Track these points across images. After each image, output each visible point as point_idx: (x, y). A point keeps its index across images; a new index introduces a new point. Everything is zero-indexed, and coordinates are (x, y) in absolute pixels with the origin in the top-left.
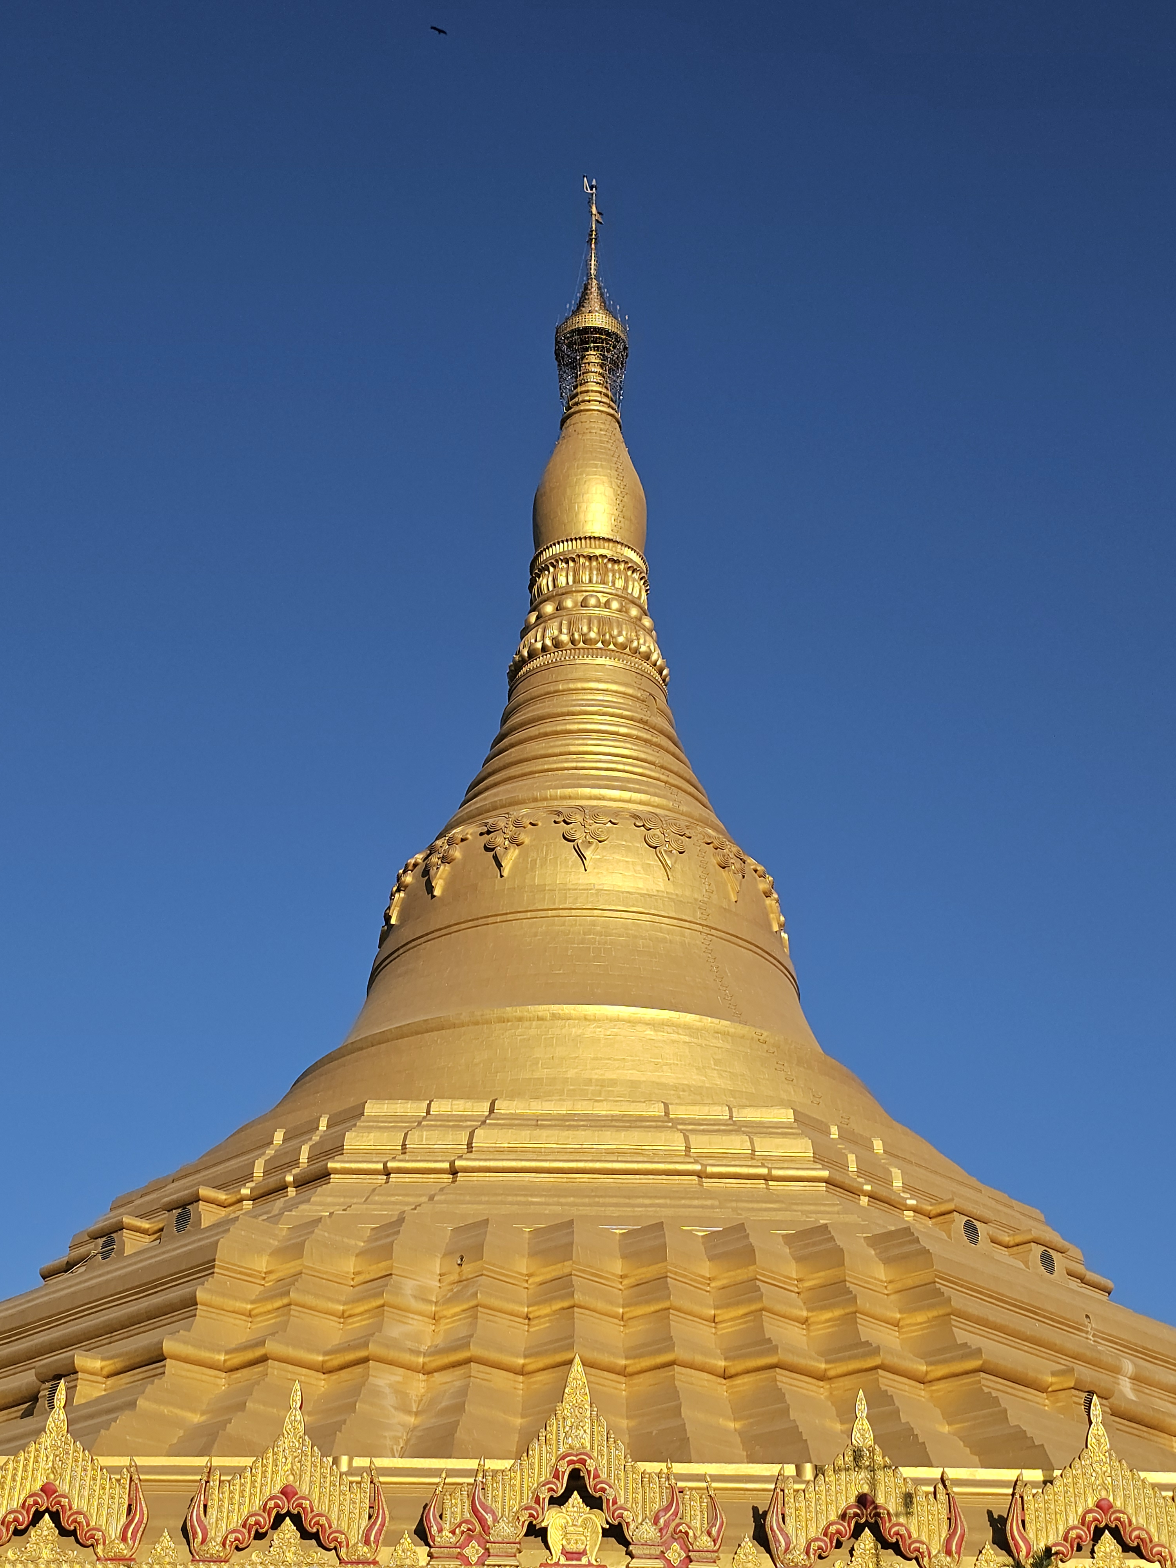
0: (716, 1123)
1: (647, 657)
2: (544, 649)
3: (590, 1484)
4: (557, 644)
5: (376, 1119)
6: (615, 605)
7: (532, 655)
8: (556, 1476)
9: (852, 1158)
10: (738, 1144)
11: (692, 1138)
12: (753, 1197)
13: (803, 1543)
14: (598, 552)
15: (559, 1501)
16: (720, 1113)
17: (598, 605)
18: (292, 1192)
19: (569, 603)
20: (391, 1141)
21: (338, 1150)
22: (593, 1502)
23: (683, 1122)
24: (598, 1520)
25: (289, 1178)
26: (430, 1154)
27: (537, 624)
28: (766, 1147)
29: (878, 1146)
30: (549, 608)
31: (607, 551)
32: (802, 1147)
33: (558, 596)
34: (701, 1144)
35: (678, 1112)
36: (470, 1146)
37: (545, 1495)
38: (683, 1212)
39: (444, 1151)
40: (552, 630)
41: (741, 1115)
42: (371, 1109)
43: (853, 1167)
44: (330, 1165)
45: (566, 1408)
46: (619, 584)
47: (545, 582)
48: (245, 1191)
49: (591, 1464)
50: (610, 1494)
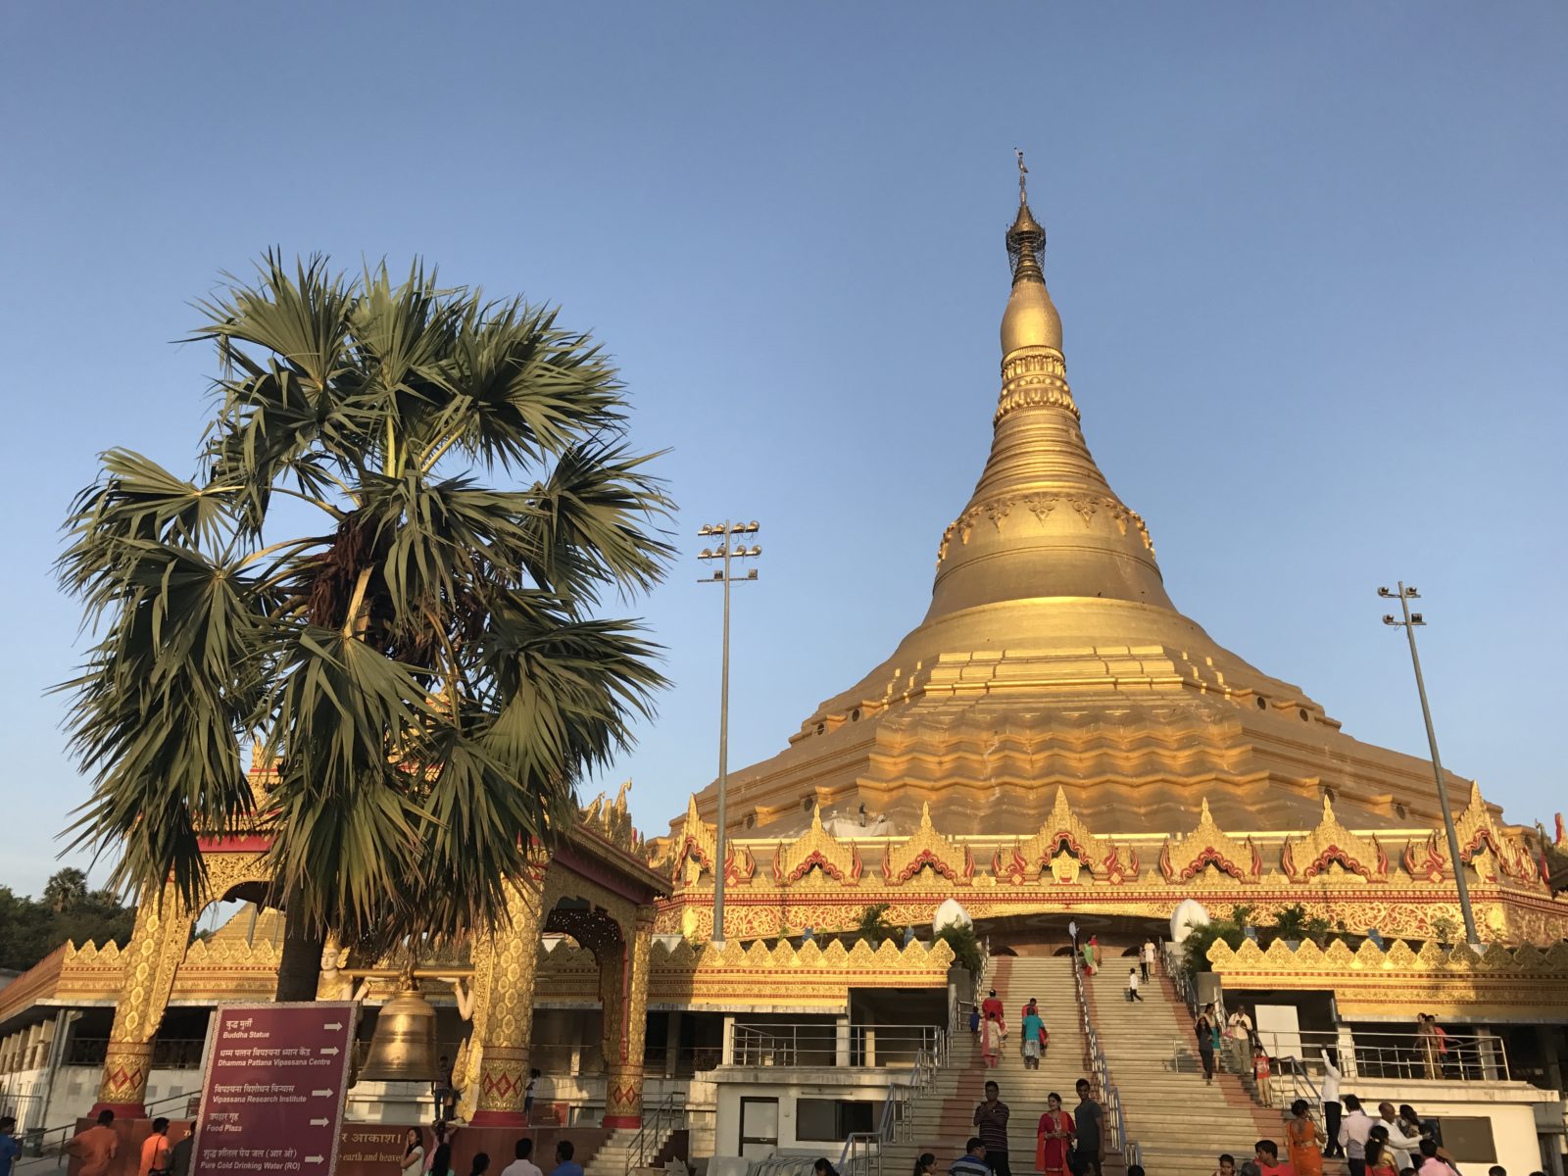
0: (1123, 656)
1: (1067, 407)
2: (1012, 408)
3: (1071, 845)
4: (1019, 405)
5: (946, 663)
6: (1048, 381)
7: (1006, 412)
8: (1054, 843)
9: (1195, 669)
10: (1135, 666)
11: (1110, 664)
12: (1142, 693)
13: (1179, 873)
14: (1037, 353)
15: (1055, 855)
16: (1123, 650)
17: (1039, 382)
18: (907, 701)
19: (1023, 383)
20: (955, 673)
21: (928, 680)
22: (1074, 855)
23: (1105, 657)
24: (1076, 863)
25: (905, 694)
26: (974, 680)
27: (1007, 396)
28: (1149, 667)
29: (1209, 662)
30: (1012, 387)
31: (1043, 352)
32: (1169, 666)
33: (1018, 378)
34: (1114, 667)
35: (1101, 651)
36: (994, 676)
37: (1049, 851)
38: (1106, 703)
39: (982, 678)
40: (1016, 398)
41: (1135, 651)
42: (943, 658)
43: (1196, 674)
44: (926, 687)
45: (1057, 810)
46: (1050, 369)
47: (1010, 373)
48: (885, 701)
49: (1071, 837)
50: (1081, 851)
